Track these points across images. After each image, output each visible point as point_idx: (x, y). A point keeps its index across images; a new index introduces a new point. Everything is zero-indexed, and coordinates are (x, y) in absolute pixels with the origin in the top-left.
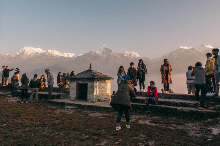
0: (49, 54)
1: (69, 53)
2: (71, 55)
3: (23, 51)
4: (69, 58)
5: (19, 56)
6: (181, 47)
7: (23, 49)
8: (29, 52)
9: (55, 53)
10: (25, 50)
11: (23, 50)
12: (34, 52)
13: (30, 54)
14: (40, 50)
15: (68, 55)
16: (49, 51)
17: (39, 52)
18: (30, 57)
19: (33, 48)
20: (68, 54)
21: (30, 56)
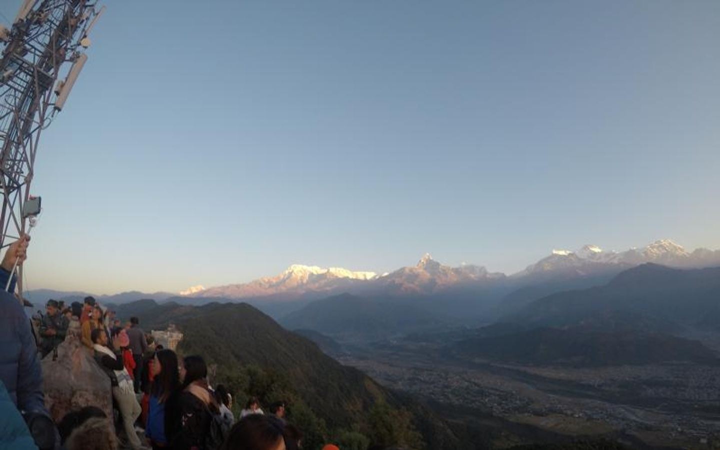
0: (333, 275)
1: (365, 271)
2: (370, 275)
3: (291, 273)
4: (366, 280)
5: (284, 281)
6: (555, 252)
7: (290, 269)
8: (300, 274)
9: (342, 273)
10: (293, 272)
11: (291, 271)
12: (308, 273)
13: (302, 277)
14: (316, 270)
15: (365, 275)
16: (333, 270)
17: (315, 273)
18: (302, 282)
19: (305, 267)
20: (363, 273)
21: (302, 279)
